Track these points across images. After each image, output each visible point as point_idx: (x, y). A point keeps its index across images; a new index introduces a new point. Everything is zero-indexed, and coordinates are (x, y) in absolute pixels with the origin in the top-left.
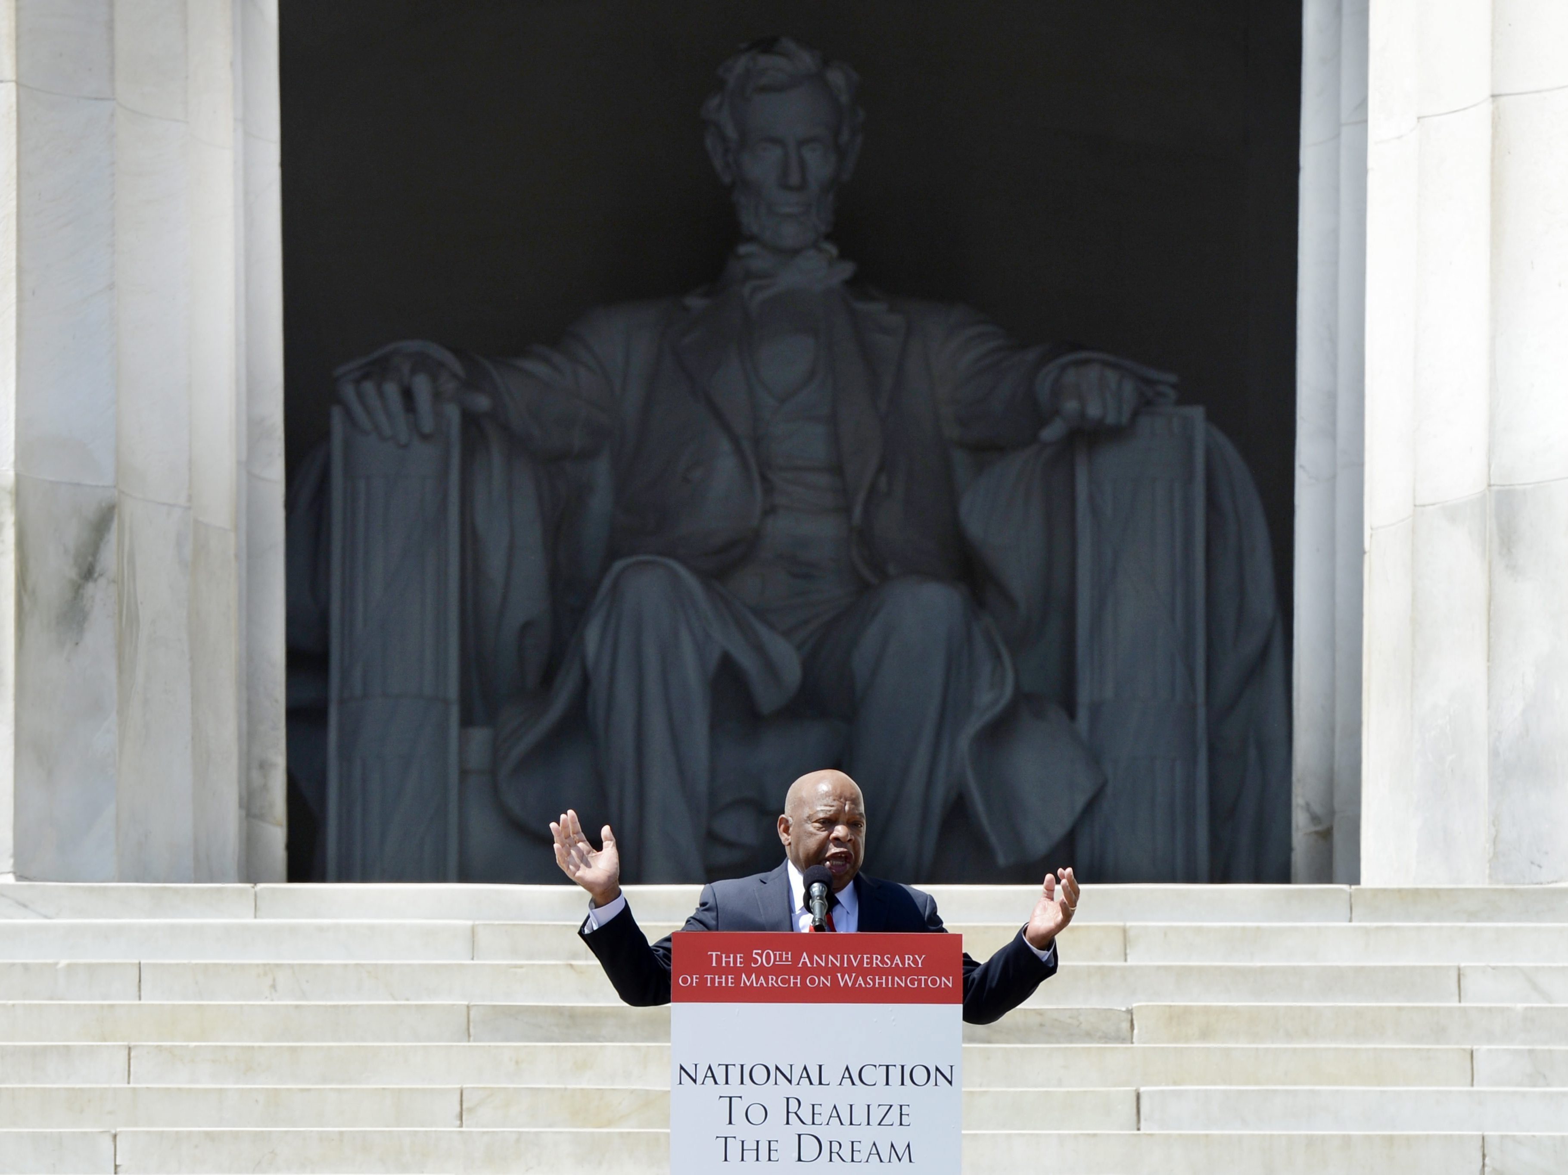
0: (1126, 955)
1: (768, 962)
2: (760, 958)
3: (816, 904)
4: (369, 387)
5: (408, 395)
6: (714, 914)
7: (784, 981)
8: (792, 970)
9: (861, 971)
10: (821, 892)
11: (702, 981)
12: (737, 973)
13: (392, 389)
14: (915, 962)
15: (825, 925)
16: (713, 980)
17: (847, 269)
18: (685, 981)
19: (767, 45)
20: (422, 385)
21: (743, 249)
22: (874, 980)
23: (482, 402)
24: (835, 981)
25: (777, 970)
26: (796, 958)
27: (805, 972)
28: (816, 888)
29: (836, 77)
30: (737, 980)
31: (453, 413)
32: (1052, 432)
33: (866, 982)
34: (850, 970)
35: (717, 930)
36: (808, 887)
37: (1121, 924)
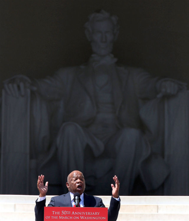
0: (158, 211)
1: (65, 213)
2: (63, 213)
3: (76, 201)
4: (10, 85)
5: (19, 87)
6: (54, 203)
7: (69, 218)
8: (71, 215)
9: (85, 216)
10: (78, 198)
11: (51, 217)
12: (58, 216)
13: (15, 86)
14: (97, 214)
15: (78, 205)
16: (53, 217)
17: (115, 60)
18: (47, 217)
19: (98, 11)
20: (22, 85)
21: (93, 55)
22: (88, 218)
23: (35, 88)
24: (80, 218)
25: (67, 215)
26: (71, 213)
27: (73, 216)
28: (76, 197)
29: (114, 18)
30: (58, 217)
31: (29, 91)
32: (159, 96)
33: (87, 218)
34: (83, 215)
35: (55, 206)
36: (75, 197)
37: (157, 205)
